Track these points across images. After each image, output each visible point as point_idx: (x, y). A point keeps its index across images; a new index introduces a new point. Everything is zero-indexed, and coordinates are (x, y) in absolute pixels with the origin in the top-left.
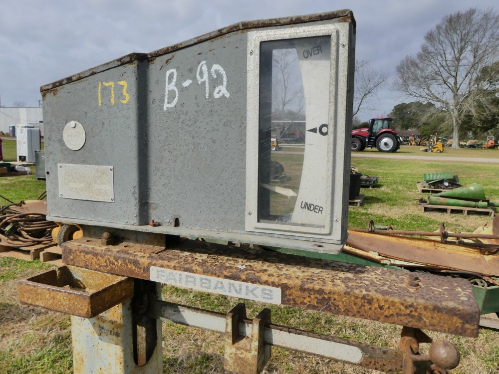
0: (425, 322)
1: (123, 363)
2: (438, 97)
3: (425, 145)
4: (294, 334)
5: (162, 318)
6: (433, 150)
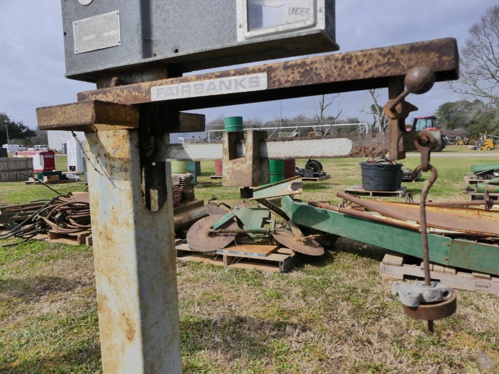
0: (403, 67)
1: (132, 198)
2: (486, 92)
3: (474, 144)
4: (287, 142)
5: (167, 160)
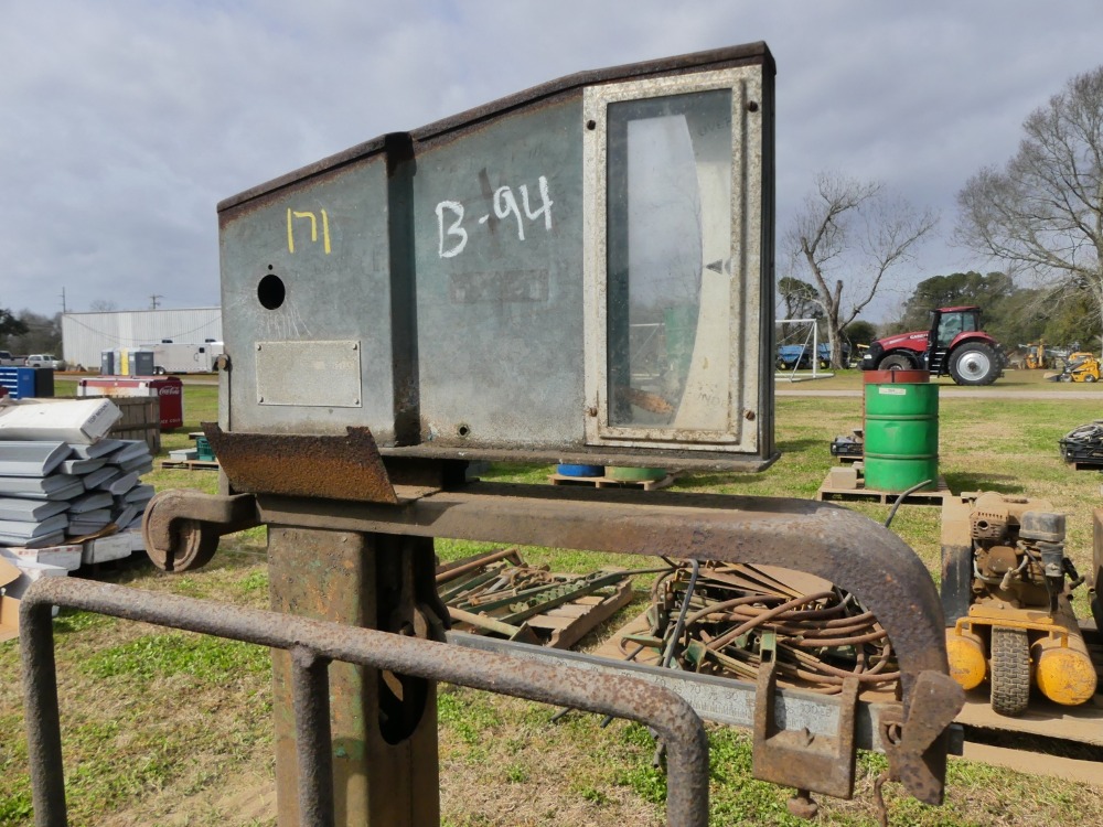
2: (1060, 257)
6: (1074, 376)
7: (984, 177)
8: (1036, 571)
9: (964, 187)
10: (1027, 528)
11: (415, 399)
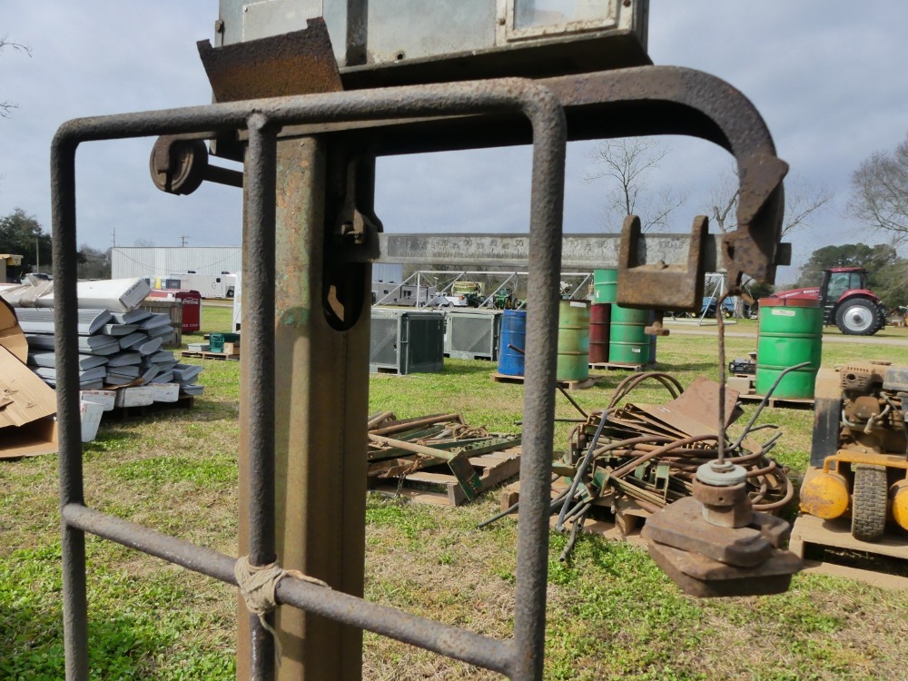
7: (876, 161)
8: (896, 418)
9: (858, 168)
10: (890, 381)
11: (364, 37)
